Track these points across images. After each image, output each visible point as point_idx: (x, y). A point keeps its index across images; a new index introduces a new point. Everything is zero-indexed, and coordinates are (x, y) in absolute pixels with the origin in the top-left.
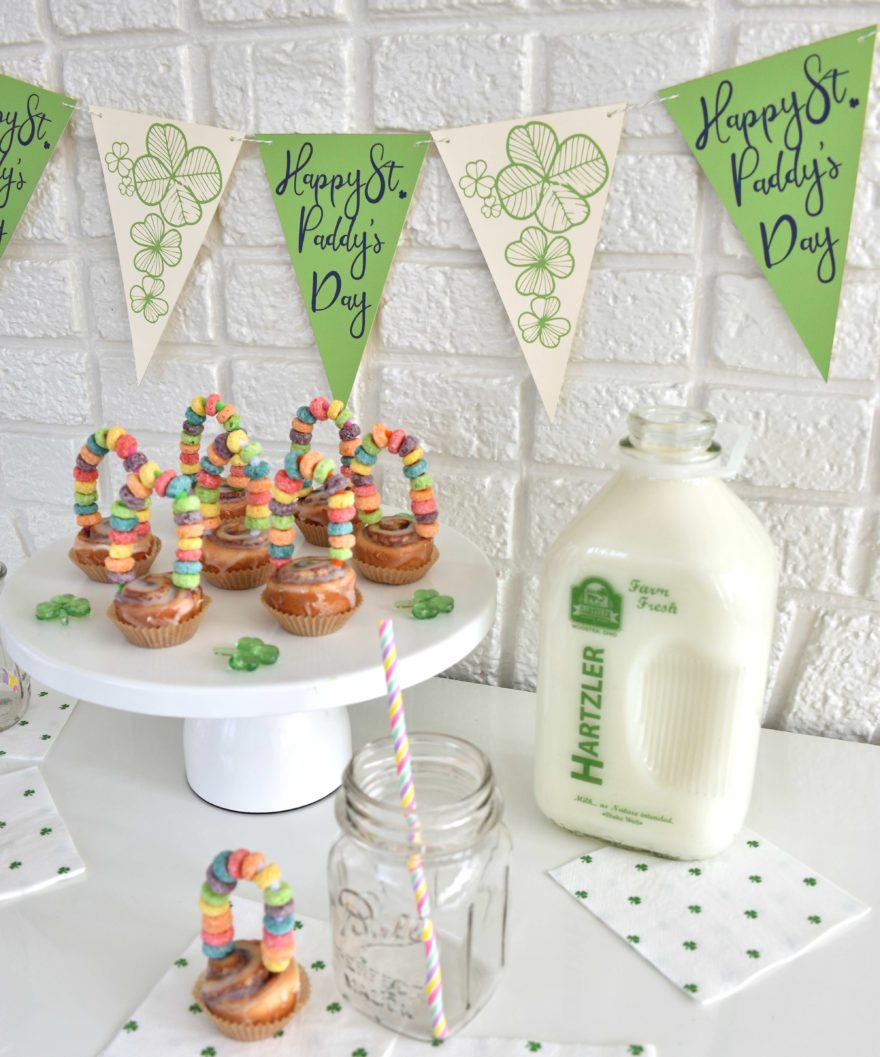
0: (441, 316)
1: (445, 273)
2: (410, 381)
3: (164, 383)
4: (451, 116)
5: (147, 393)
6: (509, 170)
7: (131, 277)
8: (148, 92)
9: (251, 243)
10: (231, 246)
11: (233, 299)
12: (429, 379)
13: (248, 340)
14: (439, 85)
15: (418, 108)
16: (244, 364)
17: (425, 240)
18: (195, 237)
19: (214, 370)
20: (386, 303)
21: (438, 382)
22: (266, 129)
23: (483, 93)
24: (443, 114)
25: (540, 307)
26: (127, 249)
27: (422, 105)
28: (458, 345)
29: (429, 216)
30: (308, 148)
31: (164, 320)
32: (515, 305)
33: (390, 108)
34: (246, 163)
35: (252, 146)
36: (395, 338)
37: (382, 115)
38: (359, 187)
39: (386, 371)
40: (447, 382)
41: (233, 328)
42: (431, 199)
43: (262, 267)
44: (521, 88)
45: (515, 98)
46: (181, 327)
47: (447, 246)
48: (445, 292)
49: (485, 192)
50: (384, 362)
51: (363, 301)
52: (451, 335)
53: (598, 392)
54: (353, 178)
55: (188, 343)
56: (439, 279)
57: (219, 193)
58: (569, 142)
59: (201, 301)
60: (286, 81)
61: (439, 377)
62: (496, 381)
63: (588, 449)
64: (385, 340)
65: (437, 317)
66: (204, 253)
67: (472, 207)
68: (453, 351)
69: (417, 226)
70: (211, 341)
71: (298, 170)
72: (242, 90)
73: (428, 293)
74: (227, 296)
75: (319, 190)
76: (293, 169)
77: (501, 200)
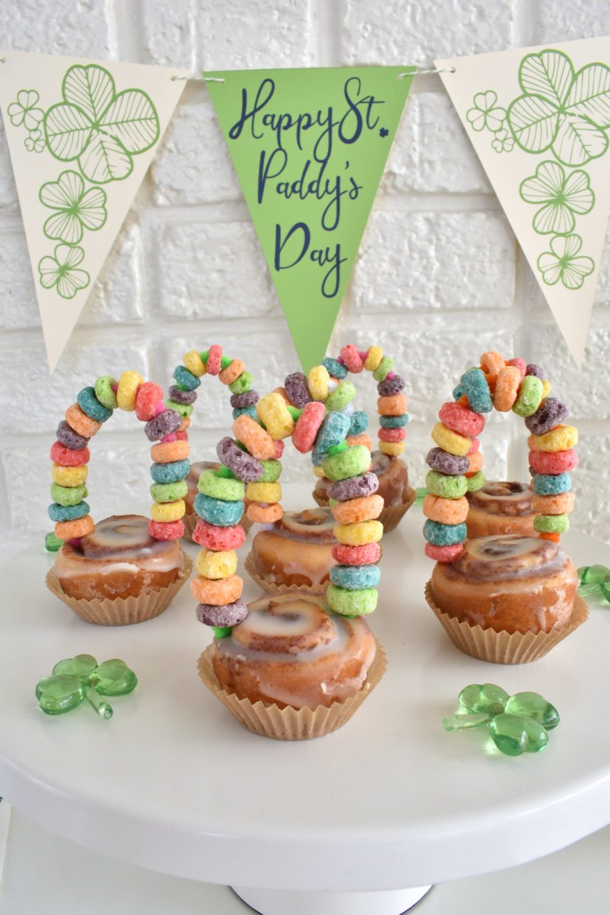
0: (425, 267)
1: (427, 220)
2: (391, 343)
3: (78, 374)
4: (431, 50)
5: (55, 388)
6: (521, 101)
7: (38, 246)
8: (63, 35)
9: (191, 200)
10: (164, 207)
11: (169, 267)
12: (414, 337)
13: (189, 313)
14: (418, 17)
15: (395, 42)
16: (182, 342)
17: (405, 185)
18: (124, 195)
19: (143, 353)
20: (360, 257)
21: (424, 341)
22: (210, 66)
23: (470, 25)
24: (423, 48)
25: (560, 246)
26: (34, 215)
27: (399, 38)
28: (445, 298)
29: (410, 157)
30: (269, 85)
31: (83, 295)
32: (532, 247)
33: (361, 41)
34: (188, 109)
35: (196, 87)
36: (371, 295)
37: (352, 50)
38: (331, 126)
39: (360, 334)
40: (434, 340)
41: (169, 301)
42: (413, 140)
43: (207, 227)
44: (511, 19)
45: (504, 29)
46: (101, 305)
47: (432, 189)
48: (430, 241)
49: (495, 125)
50: (354, 327)
51: (337, 255)
52: (437, 289)
53: (600, 337)
54: (324, 117)
55: (110, 325)
56: (422, 227)
57: (155, 141)
58: (586, 71)
59: (127, 272)
60: (236, 16)
61: (423, 335)
62: (489, 335)
63: (589, 400)
64: (358, 300)
65: (420, 269)
66: (133, 216)
67: (481, 142)
68: (438, 305)
69: (396, 169)
70: (139, 319)
71: (256, 110)
72: (181, 28)
73: (410, 242)
74: (162, 263)
75: (283, 131)
76: (249, 109)
77: (513, 133)
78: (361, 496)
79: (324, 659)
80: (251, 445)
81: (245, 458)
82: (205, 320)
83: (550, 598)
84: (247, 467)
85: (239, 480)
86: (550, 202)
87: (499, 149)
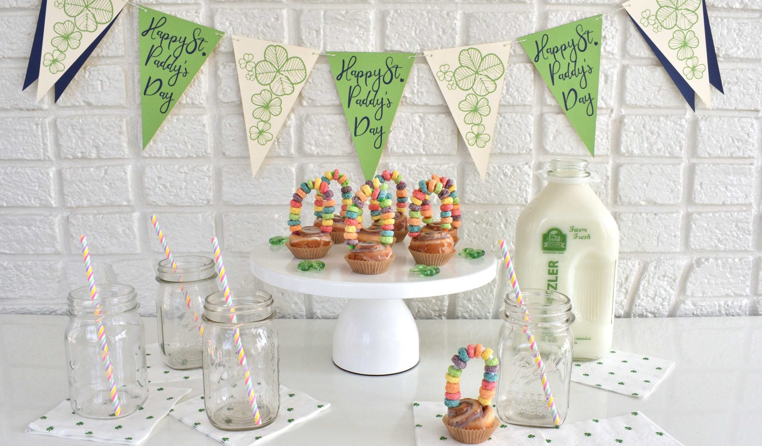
0: (419, 137)
1: (420, 117)
2: (403, 169)
3: (263, 178)
4: (423, 46)
5: (251, 184)
6: (460, 69)
7: (249, 121)
8: (265, 30)
9: (318, 104)
10: (306, 106)
11: (307, 132)
12: (413, 166)
13: (315, 153)
14: (417, 32)
15: (408, 42)
16: (312, 166)
17: (411, 101)
18: (289, 102)
19: (293, 170)
20: (391, 131)
21: (418, 168)
22: (329, 49)
23: (439, 36)
24: (419, 45)
25: (475, 129)
26: (248, 108)
27: (409, 40)
28: (427, 150)
29: (413, 90)
30: (354, 58)
31: (270, 144)
32: (464, 130)
33: (393, 41)
34: (319, 66)
35: (324, 57)
36: (395, 148)
37: (390, 44)
38: (380, 77)
39: (390, 164)
40: (422, 168)
41: (307, 148)
42: (414, 83)
43: (325, 116)
44: (456, 34)
45: (453, 38)
46: (276, 148)
47: (422, 104)
48: (421, 126)
49: (448, 78)
50: (388, 161)
51: (381, 131)
52: (424, 146)
53: (494, 168)
54: (377, 73)
55: (279, 157)
56: (418, 119)
57: (304, 79)
58: (487, 57)
59: (288, 134)
60: (341, 28)
61: (418, 165)
62: (446, 166)
63: (490, 195)
64: (389, 150)
65: (417, 137)
66: (293, 110)
67: (443, 85)
68: (424, 153)
69: (407, 95)
70: (293, 155)
71: (348, 68)
72: (317, 31)
73: (412, 126)
74: (304, 131)
75: (359, 78)
76: (345, 68)
77: (456, 82)
78: (389, 212)
79: (379, 251)
80: (361, 198)
81: (360, 201)
82: (321, 156)
83: (442, 245)
84: (360, 203)
85: (358, 207)
86: (471, 111)
87: (450, 88)
